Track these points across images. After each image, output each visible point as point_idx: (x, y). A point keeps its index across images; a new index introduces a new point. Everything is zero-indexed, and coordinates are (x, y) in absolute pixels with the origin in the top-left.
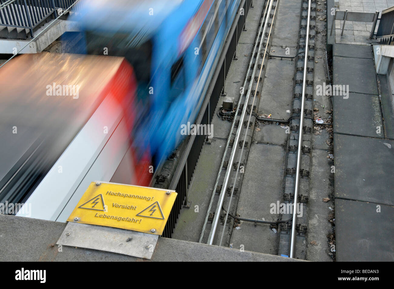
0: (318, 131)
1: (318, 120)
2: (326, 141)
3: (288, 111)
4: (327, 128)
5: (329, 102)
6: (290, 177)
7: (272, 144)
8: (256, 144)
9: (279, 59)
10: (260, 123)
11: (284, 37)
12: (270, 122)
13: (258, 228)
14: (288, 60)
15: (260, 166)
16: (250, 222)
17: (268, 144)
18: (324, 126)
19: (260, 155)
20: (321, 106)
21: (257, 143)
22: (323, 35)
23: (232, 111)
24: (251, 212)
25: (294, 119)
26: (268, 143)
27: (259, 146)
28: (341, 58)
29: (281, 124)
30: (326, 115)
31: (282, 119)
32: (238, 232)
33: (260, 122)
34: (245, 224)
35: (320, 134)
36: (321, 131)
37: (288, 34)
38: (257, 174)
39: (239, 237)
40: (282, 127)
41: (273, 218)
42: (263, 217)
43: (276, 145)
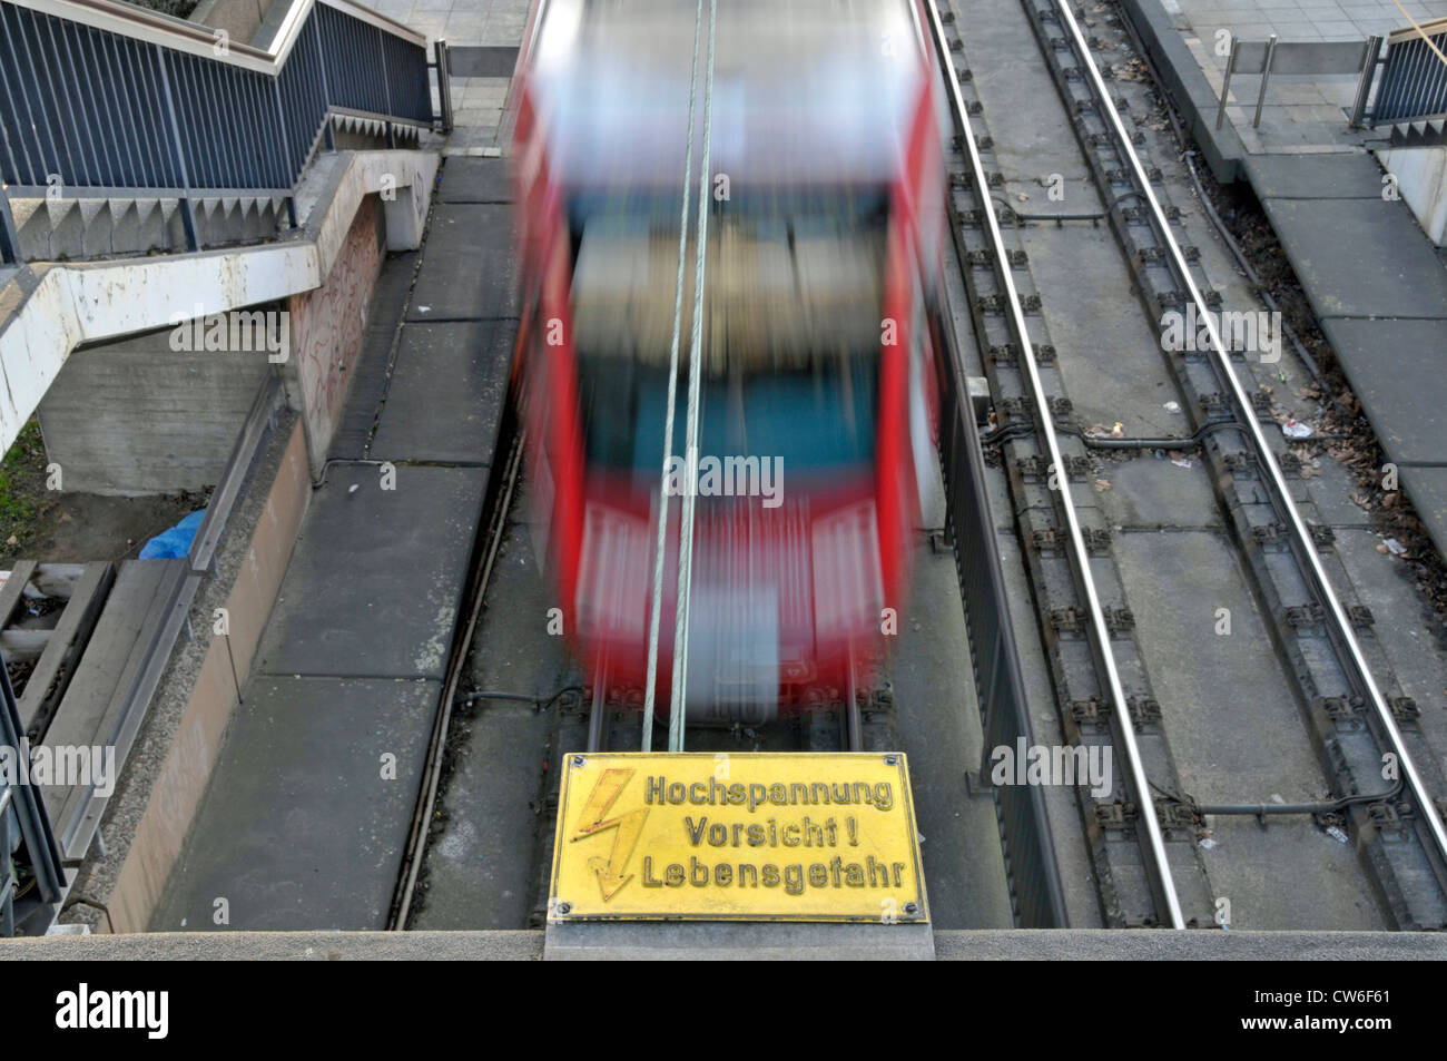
0: (1305, 464)
1: (1289, 426)
2: (1351, 497)
3: (1173, 406)
4: (1331, 452)
5: (1292, 360)
6: (1310, 637)
7: (1174, 528)
8: (1121, 537)
9: (1049, 227)
10: (1098, 460)
11: (1028, 146)
12: (1133, 451)
13: (1277, 835)
14: (1082, 227)
15: (1170, 610)
16: (1239, 817)
17: (1162, 531)
18: (1319, 444)
19: (1151, 574)
20: (1274, 375)
21: (1124, 532)
22: (1158, 130)
23: (987, 425)
24: (1221, 779)
25: (1218, 431)
26: (1159, 527)
27: (1132, 539)
28: (1293, 205)
29: (1172, 454)
30: (1307, 406)
31: (1163, 435)
32: (1213, 857)
33: (1098, 455)
34: (1225, 825)
35: (1318, 472)
36: (1317, 463)
37: (1038, 135)
38: (1175, 640)
39: (1228, 876)
40: (1180, 464)
41: (1308, 791)
42: (1272, 793)
43: (1189, 529)
